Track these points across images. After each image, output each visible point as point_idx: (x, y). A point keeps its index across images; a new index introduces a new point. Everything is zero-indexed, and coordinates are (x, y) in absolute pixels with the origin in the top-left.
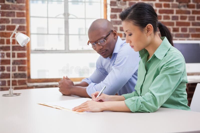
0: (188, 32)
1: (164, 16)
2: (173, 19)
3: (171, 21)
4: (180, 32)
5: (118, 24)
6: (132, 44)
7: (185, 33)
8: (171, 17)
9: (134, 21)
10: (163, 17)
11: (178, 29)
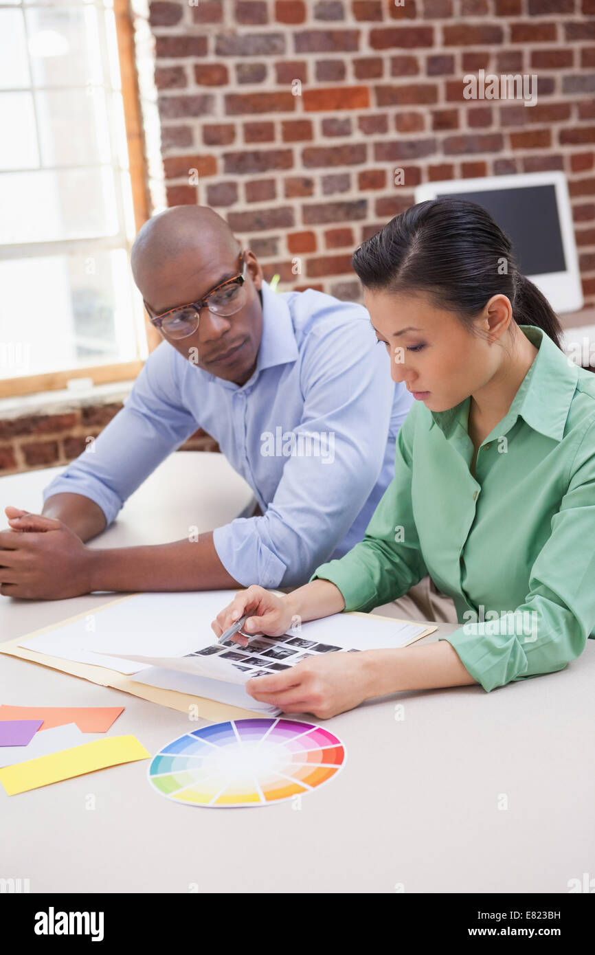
0: (495, 128)
1: (394, 60)
2: (431, 73)
3: (422, 79)
4: (464, 129)
5: (196, 114)
6: (424, 385)
7: (483, 131)
8: (422, 63)
9: (437, 289)
10: (387, 66)
11: (455, 113)
